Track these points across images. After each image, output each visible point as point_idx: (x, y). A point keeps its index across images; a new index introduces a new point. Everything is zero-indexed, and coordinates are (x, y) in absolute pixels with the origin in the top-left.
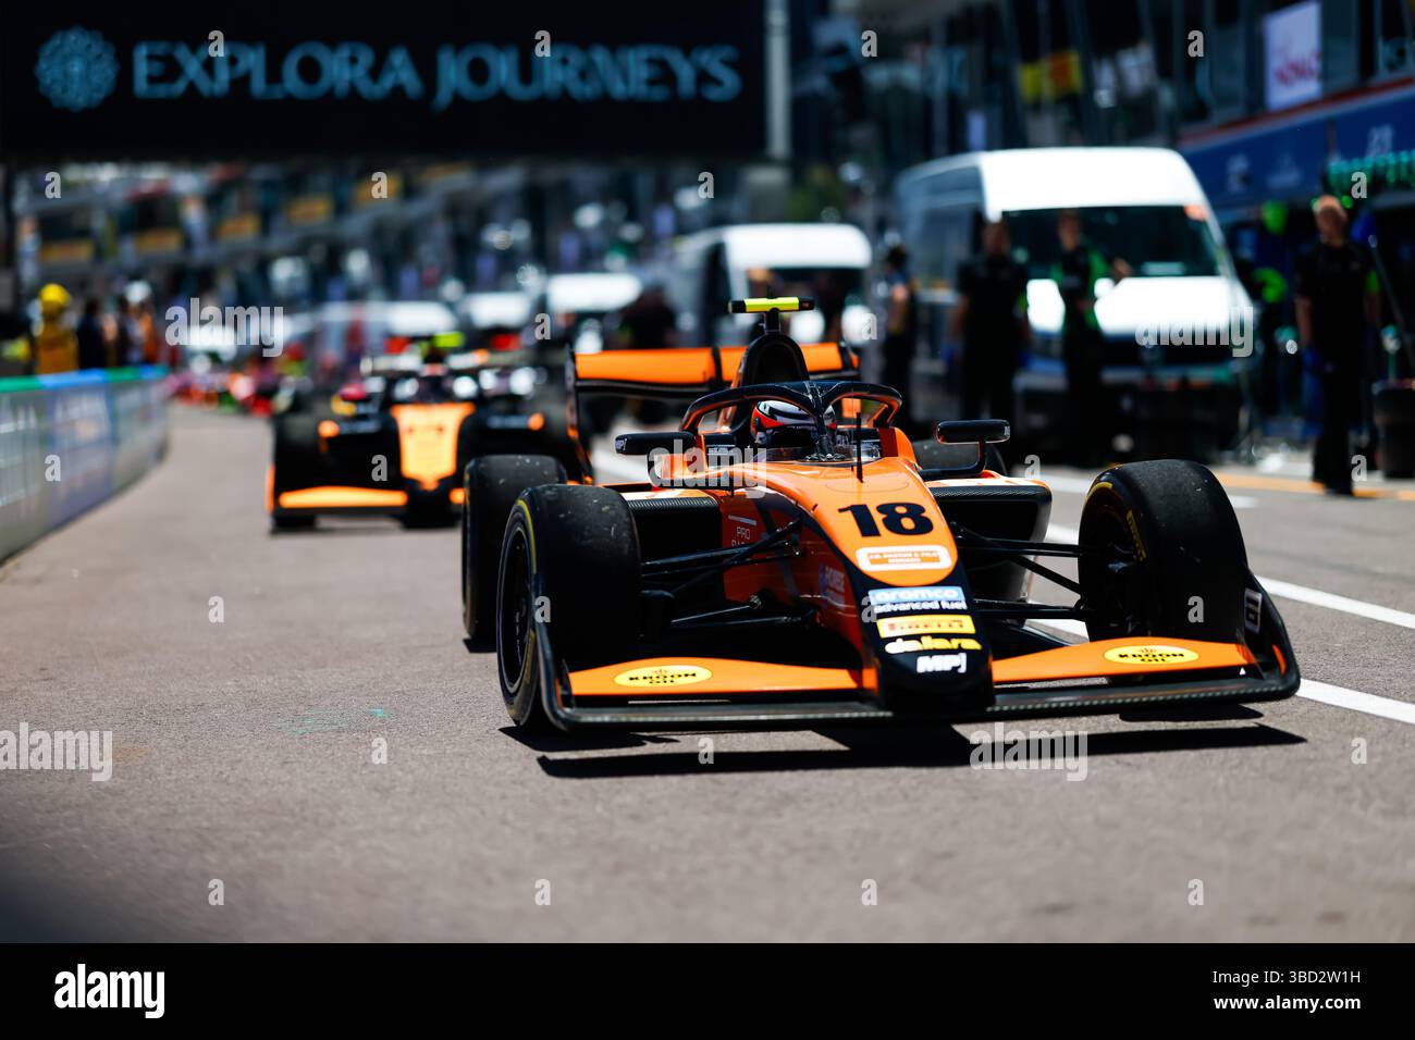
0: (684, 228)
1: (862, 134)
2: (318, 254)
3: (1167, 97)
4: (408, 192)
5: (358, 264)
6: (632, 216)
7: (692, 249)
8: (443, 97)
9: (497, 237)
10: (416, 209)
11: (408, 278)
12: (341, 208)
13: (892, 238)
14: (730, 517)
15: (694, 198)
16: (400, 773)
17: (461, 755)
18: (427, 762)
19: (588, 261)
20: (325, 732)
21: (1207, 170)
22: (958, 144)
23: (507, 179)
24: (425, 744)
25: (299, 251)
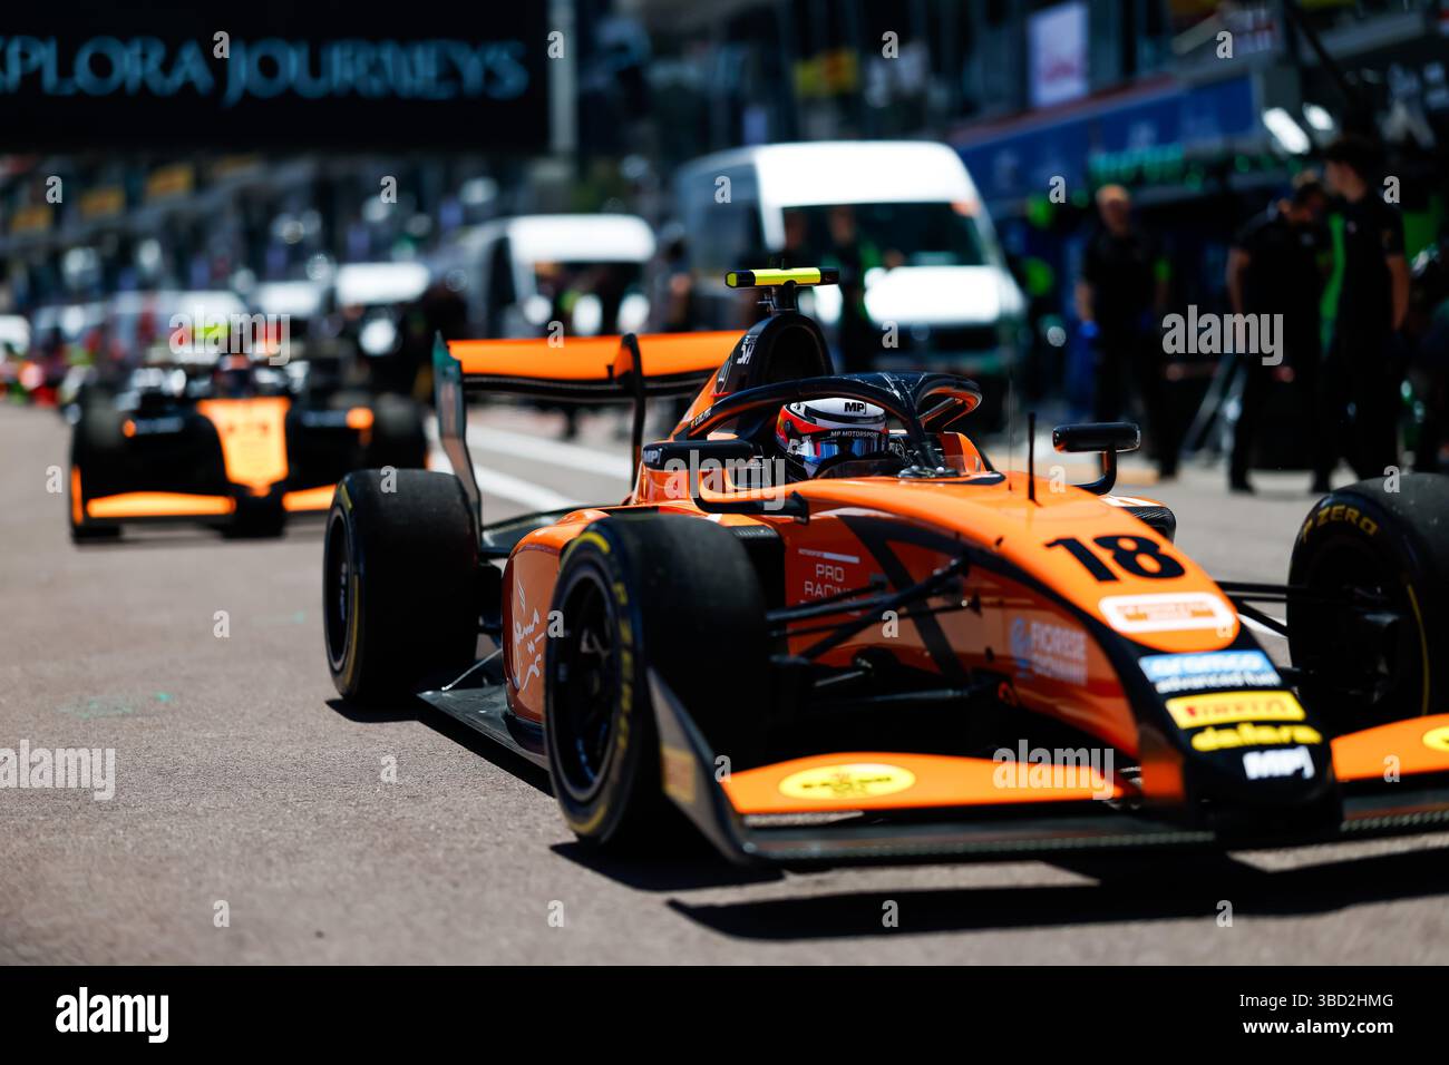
0: (471, 219)
1: (645, 129)
2: (110, 247)
3: (939, 96)
4: (200, 184)
5: (150, 257)
6: (420, 207)
7: (478, 242)
8: (234, 91)
9: (289, 228)
10: (208, 203)
11: (199, 270)
12: (133, 201)
13: (675, 231)
14: (801, 551)
15: (478, 192)
16: (183, 757)
17: (243, 738)
18: (210, 746)
19: (378, 251)
20: (108, 717)
21: (978, 165)
22: (737, 139)
23: (297, 172)
24: (208, 728)
25: (93, 241)
